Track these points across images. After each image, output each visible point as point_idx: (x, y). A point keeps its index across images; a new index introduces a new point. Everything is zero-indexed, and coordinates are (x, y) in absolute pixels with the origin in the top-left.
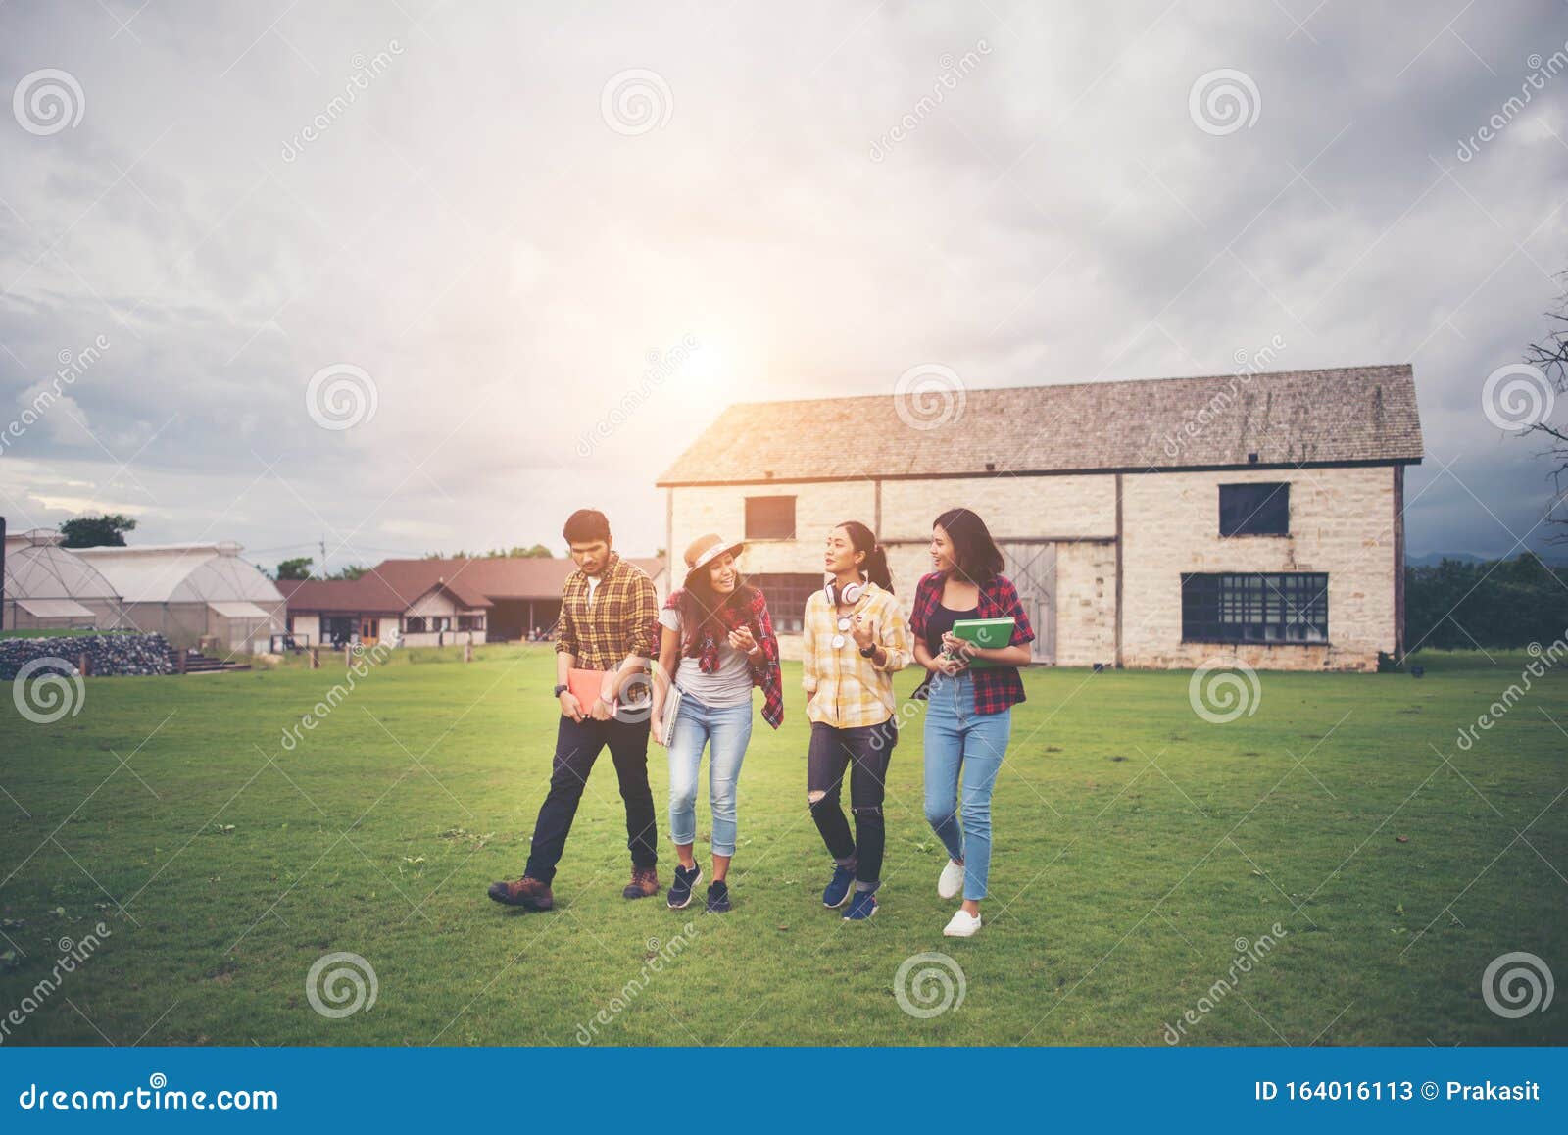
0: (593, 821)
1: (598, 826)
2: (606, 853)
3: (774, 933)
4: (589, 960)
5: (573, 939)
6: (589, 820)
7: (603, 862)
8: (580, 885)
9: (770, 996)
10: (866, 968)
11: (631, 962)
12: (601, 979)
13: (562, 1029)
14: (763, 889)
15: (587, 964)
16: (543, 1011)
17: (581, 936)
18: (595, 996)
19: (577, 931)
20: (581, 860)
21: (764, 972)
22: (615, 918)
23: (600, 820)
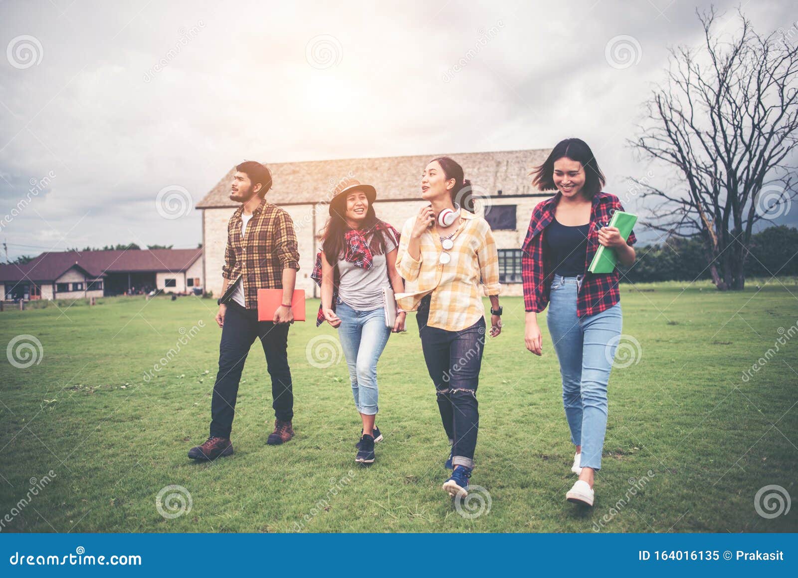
0: (158, 377)
1: (161, 379)
2: (164, 392)
3: (256, 424)
4: (151, 444)
5: (142, 434)
6: (156, 376)
7: (162, 396)
8: (148, 408)
9: (252, 454)
10: (306, 437)
11: (175, 443)
12: (157, 453)
13: (132, 480)
14: (251, 403)
15: (149, 446)
16: (121, 472)
17: (147, 432)
18: (153, 462)
19: (145, 430)
20: (150, 395)
21: (250, 443)
22: (167, 422)
23: (162, 376)
